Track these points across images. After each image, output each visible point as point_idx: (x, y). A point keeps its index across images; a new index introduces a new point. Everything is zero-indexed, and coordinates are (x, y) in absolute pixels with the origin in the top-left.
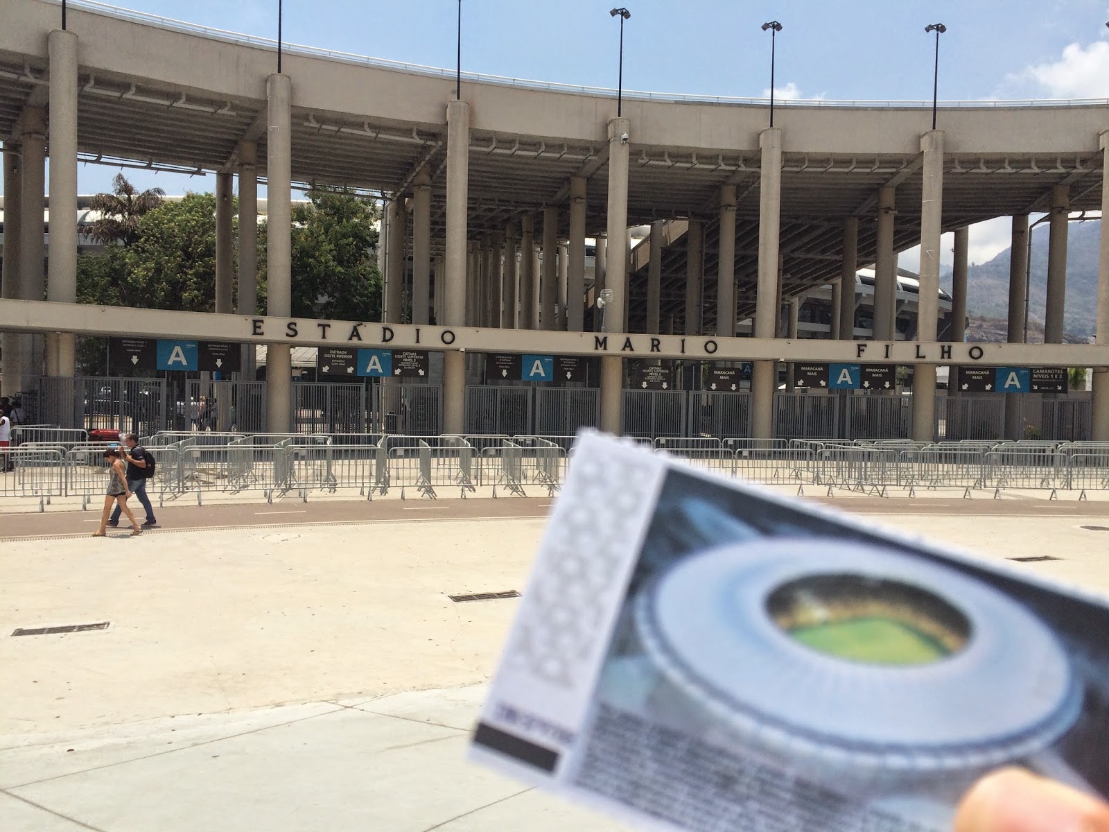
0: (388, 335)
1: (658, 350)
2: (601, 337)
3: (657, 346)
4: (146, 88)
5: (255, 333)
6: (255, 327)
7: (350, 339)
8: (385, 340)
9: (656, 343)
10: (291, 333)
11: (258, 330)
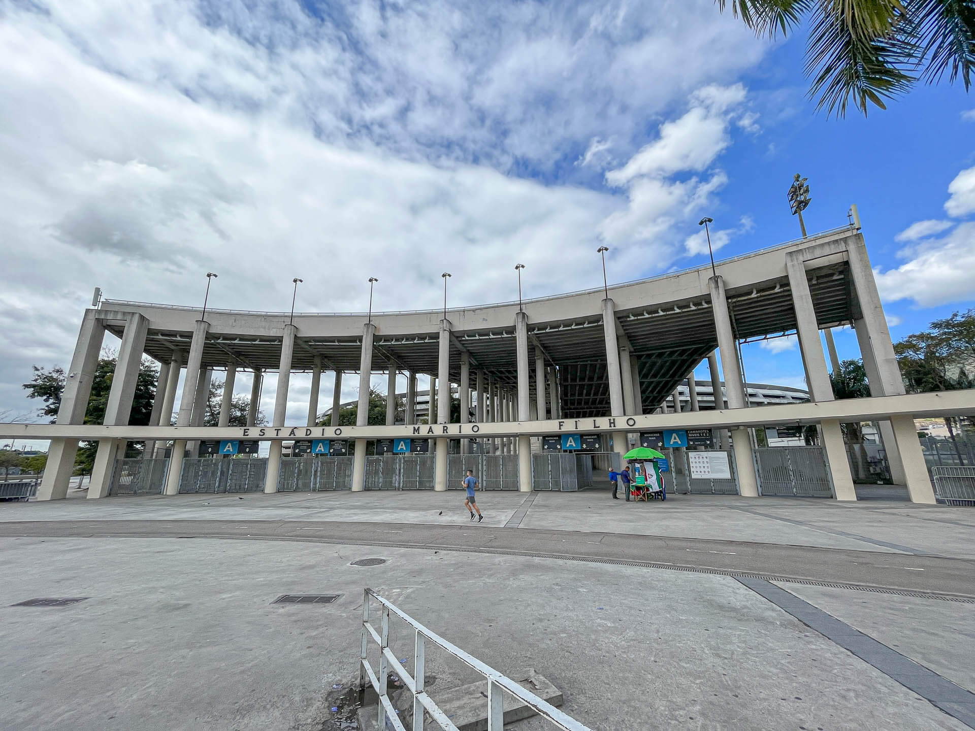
0: (309, 432)
1: (447, 432)
2: (416, 427)
3: (446, 430)
4: (242, 338)
5: (244, 435)
6: (245, 432)
7: (290, 435)
8: (306, 435)
9: (445, 428)
10: (262, 434)
11: (246, 434)
